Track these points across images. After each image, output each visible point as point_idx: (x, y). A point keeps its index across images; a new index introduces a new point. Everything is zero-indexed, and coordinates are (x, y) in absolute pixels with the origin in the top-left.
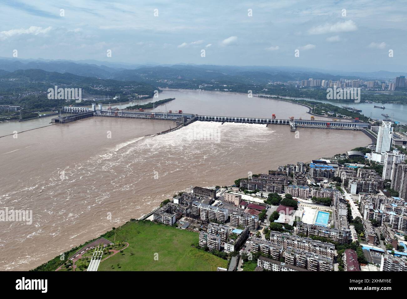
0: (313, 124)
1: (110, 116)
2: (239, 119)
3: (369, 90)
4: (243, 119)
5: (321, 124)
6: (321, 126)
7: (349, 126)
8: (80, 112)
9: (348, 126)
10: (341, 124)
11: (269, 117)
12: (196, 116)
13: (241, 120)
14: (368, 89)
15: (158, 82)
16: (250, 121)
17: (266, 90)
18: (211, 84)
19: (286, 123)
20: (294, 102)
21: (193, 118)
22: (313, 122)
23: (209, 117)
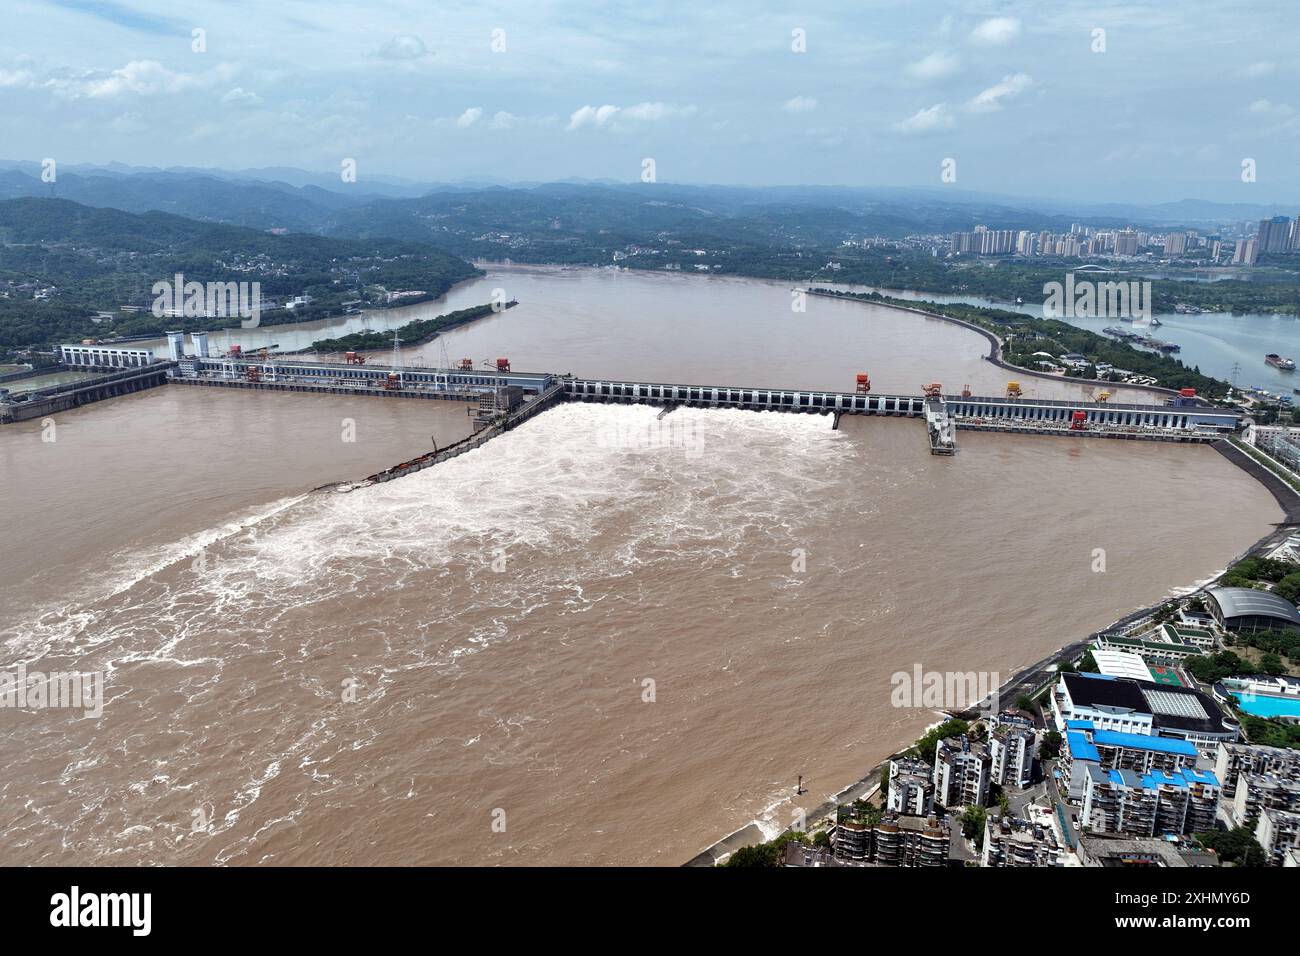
0: (1017, 414)
1: (230, 385)
2: (729, 392)
3: (1173, 264)
4: (741, 393)
5: (1047, 416)
6: (1048, 422)
7: (1160, 425)
8: (121, 364)
9: (1156, 423)
10: (1129, 416)
11: (843, 387)
12: (561, 383)
13: (735, 397)
14: (1169, 261)
15: (477, 239)
16: (769, 401)
17: (837, 266)
18: (654, 248)
19: (911, 410)
20: (932, 311)
21: (552, 390)
22: (1017, 409)
23: (611, 386)
